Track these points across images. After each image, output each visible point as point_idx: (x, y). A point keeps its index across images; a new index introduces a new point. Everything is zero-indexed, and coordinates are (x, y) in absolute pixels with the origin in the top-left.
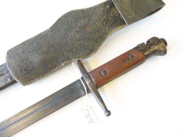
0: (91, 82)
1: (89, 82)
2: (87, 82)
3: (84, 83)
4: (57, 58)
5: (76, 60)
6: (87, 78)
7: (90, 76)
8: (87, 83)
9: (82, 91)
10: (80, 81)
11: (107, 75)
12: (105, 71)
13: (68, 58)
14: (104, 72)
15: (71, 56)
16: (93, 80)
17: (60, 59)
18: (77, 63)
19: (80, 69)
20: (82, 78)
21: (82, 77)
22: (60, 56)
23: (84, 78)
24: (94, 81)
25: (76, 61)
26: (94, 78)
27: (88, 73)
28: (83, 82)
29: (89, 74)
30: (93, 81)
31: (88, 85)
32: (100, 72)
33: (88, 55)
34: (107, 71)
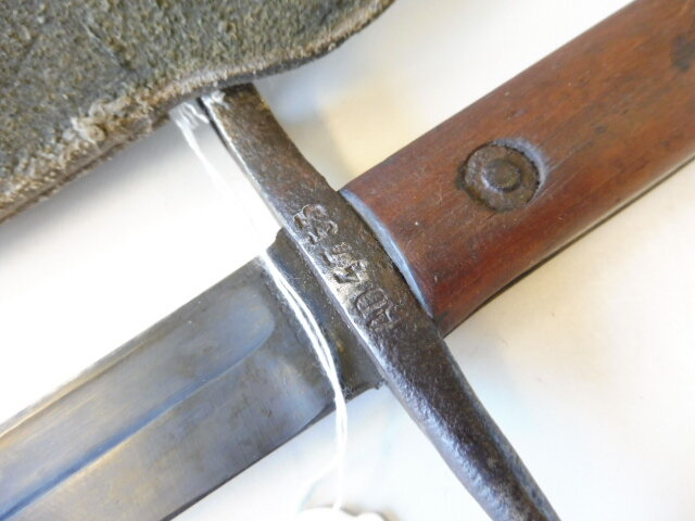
0: (376, 278)
1: (361, 277)
2: (332, 286)
3: (304, 296)
4: (16, 70)
5: (211, 76)
6: (333, 240)
7: (359, 217)
8: (340, 294)
9: (287, 380)
10: (263, 276)
11: (541, 194)
12: (508, 161)
13: (126, 65)
14: (497, 163)
15: (158, 39)
16: (397, 255)
17: (46, 74)
18: (222, 112)
19: (254, 166)
20: (283, 250)
21: (282, 235)
22: (42, 45)
23: (301, 243)
24: (405, 268)
25: (209, 89)
26: (403, 232)
27: (334, 199)
28: (297, 285)
29: (352, 200)
30: (396, 270)
31: (351, 319)
32: (463, 174)
33: (323, 21)
34: (535, 154)
